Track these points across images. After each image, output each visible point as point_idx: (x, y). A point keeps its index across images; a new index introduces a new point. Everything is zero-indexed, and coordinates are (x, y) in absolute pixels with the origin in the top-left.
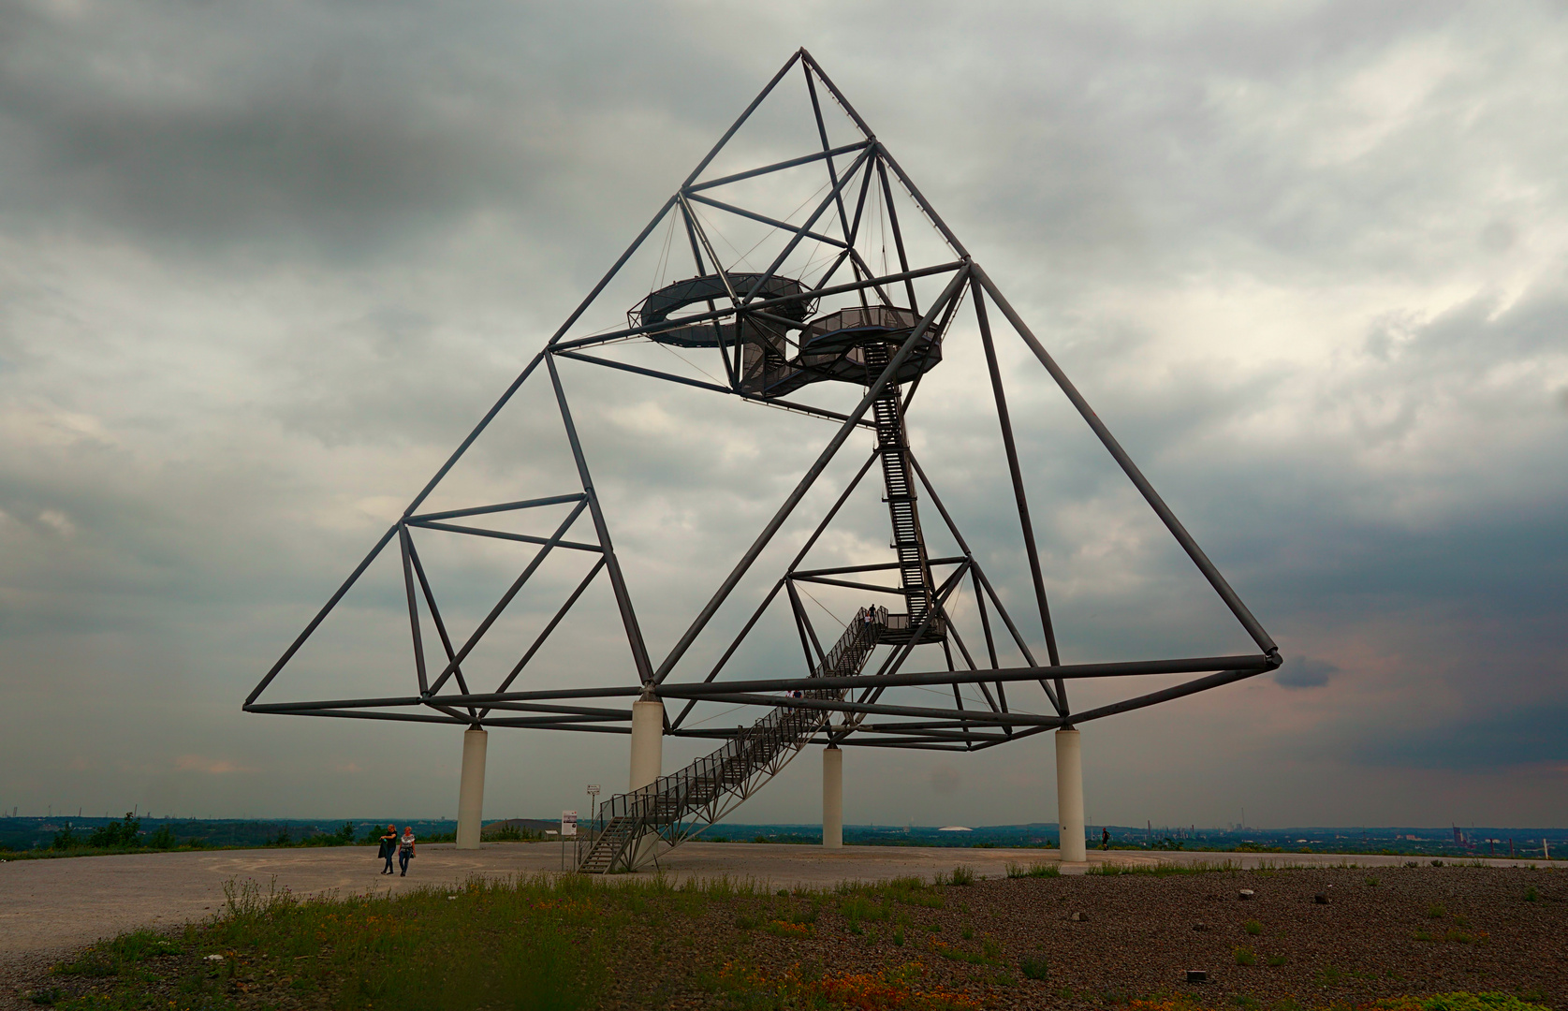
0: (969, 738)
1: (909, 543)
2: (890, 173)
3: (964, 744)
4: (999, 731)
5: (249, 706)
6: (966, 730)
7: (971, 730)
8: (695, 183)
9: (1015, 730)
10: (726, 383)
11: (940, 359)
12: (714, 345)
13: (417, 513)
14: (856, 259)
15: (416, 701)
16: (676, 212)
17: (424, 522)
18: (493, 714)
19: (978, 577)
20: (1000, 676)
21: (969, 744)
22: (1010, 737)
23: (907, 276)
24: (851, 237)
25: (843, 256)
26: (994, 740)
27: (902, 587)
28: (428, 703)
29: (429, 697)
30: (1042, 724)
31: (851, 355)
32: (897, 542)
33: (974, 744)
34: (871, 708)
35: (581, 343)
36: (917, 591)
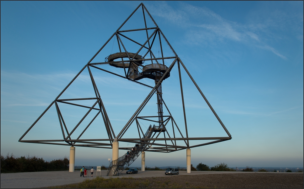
1: (161, 112)
3: (166, 151)
4: (174, 149)
5: (20, 141)
7: (168, 149)
8: (119, 31)
9: (177, 149)
10: (125, 76)
11: (169, 76)
12: (122, 67)
13: (59, 99)
14: (151, 52)
15: (63, 141)
16: (115, 36)
17: (61, 101)
18: (76, 143)
19: (172, 119)
20: (175, 139)
23: (163, 59)
24: (150, 48)
25: (148, 51)
26: (172, 151)
27: (158, 121)
28: (66, 141)
29: (65, 140)
30: (183, 148)
31: (153, 74)
32: (158, 112)
33: (168, 151)
34: (153, 144)
35: (95, 64)
36: (161, 122)
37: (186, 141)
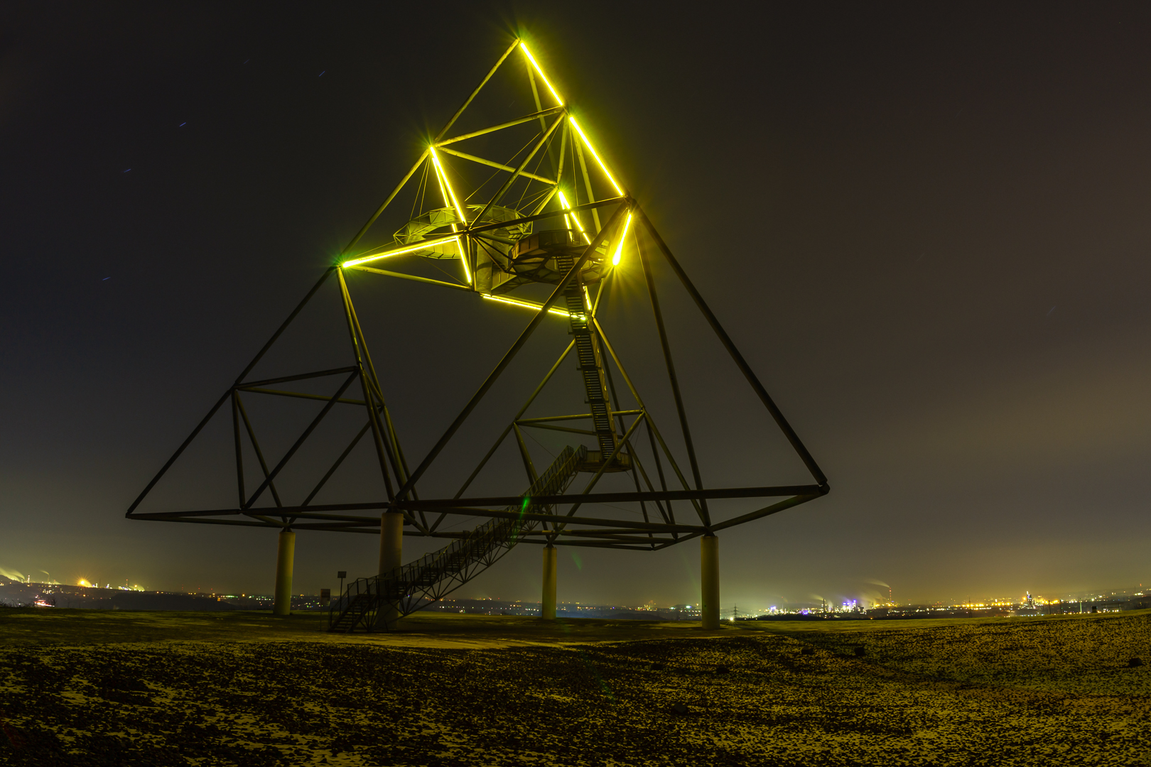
0: (653, 541)
3: (649, 545)
4: (669, 536)
5: (130, 516)
6: (650, 536)
7: (655, 536)
9: (680, 535)
13: (244, 381)
15: (237, 512)
17: (249, 387)
20: (668, 496)
21: (653, 545)
22: (676, 541)
26: (667, 543)
27: (595, 431)
28: (245, 513)
29: (245, 508)
30: (695, 531)
32: (590, 399)
33: (656, 545)
34: (570, 519)
37: (698, 502)
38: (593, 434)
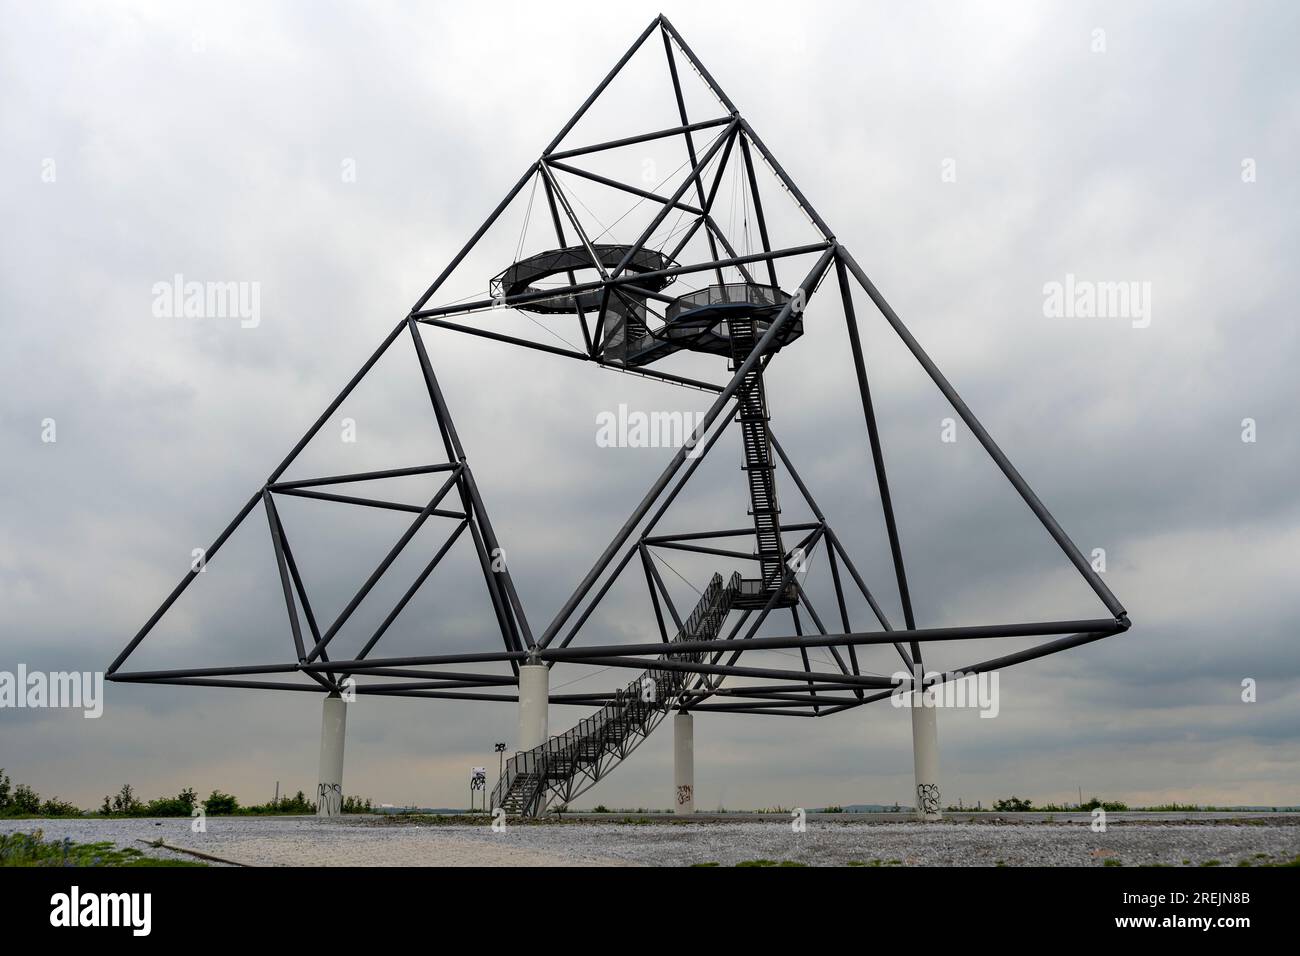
0: (816, 702)
1: (765, 509)
2: (753, 150)
3: (811, 709)
4: (850, 694)
5: (112, 674)
6: (813, 693)
7: (818, 694)
8: (555, 151)
9: (868, 693)
10: (585, 351)
11: (801, 333)
12: (571, 311)
13: (281, 480)
14: (711, 226)
15: (294, 669)
16: (537, 179)
17: (288, 489)
19: (831, 541)
20: (851, 641)
21: (816, 709)
22: (861, 701)
23: (769, 257)
24: (707, 205)
25: (698, 223)
26: (846, 704)
27: (757, 552)
28: (305, 671)
29: (306, 664)
31: (716, 329)
32: (754, 509)
33: (822, 708)
34: (730, 671)
35: (445, 311)
36: (772, 557)
37: (907, 646)
38: (753, 557)
